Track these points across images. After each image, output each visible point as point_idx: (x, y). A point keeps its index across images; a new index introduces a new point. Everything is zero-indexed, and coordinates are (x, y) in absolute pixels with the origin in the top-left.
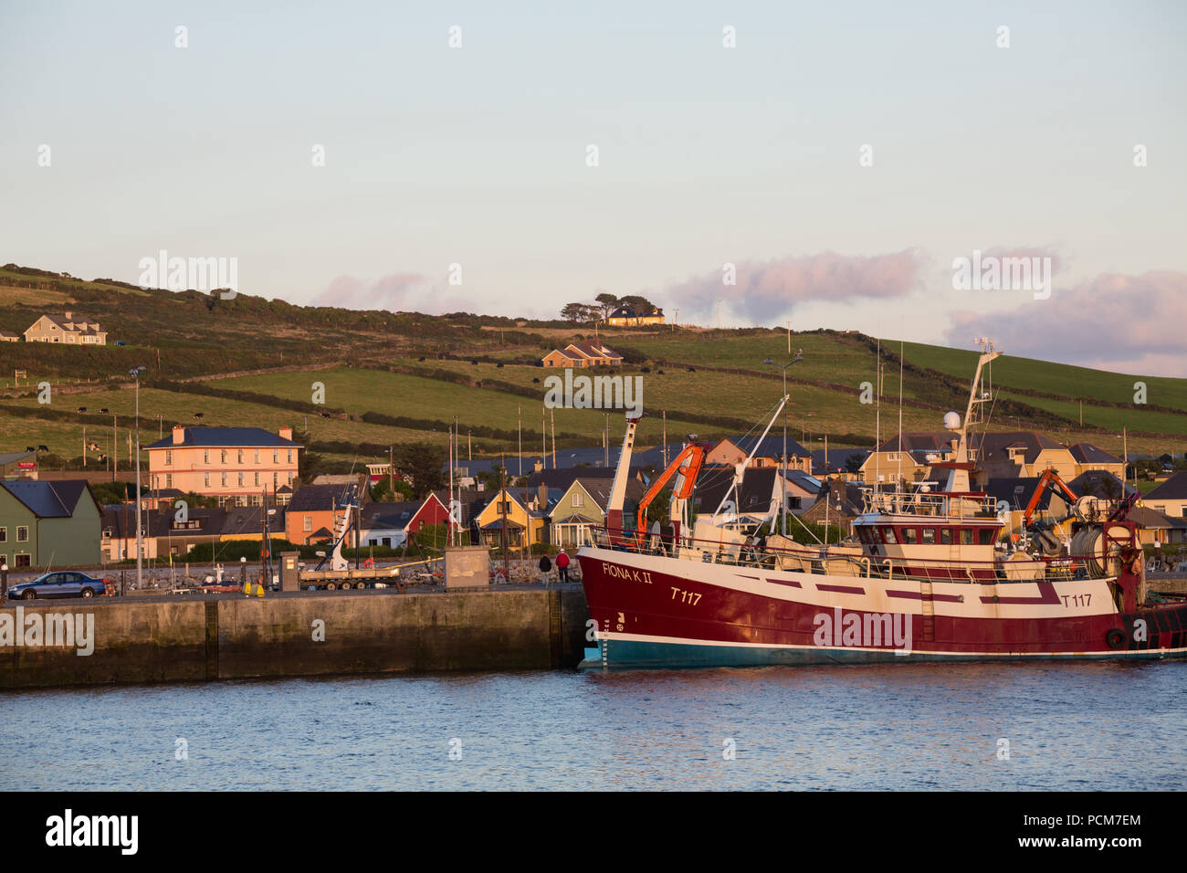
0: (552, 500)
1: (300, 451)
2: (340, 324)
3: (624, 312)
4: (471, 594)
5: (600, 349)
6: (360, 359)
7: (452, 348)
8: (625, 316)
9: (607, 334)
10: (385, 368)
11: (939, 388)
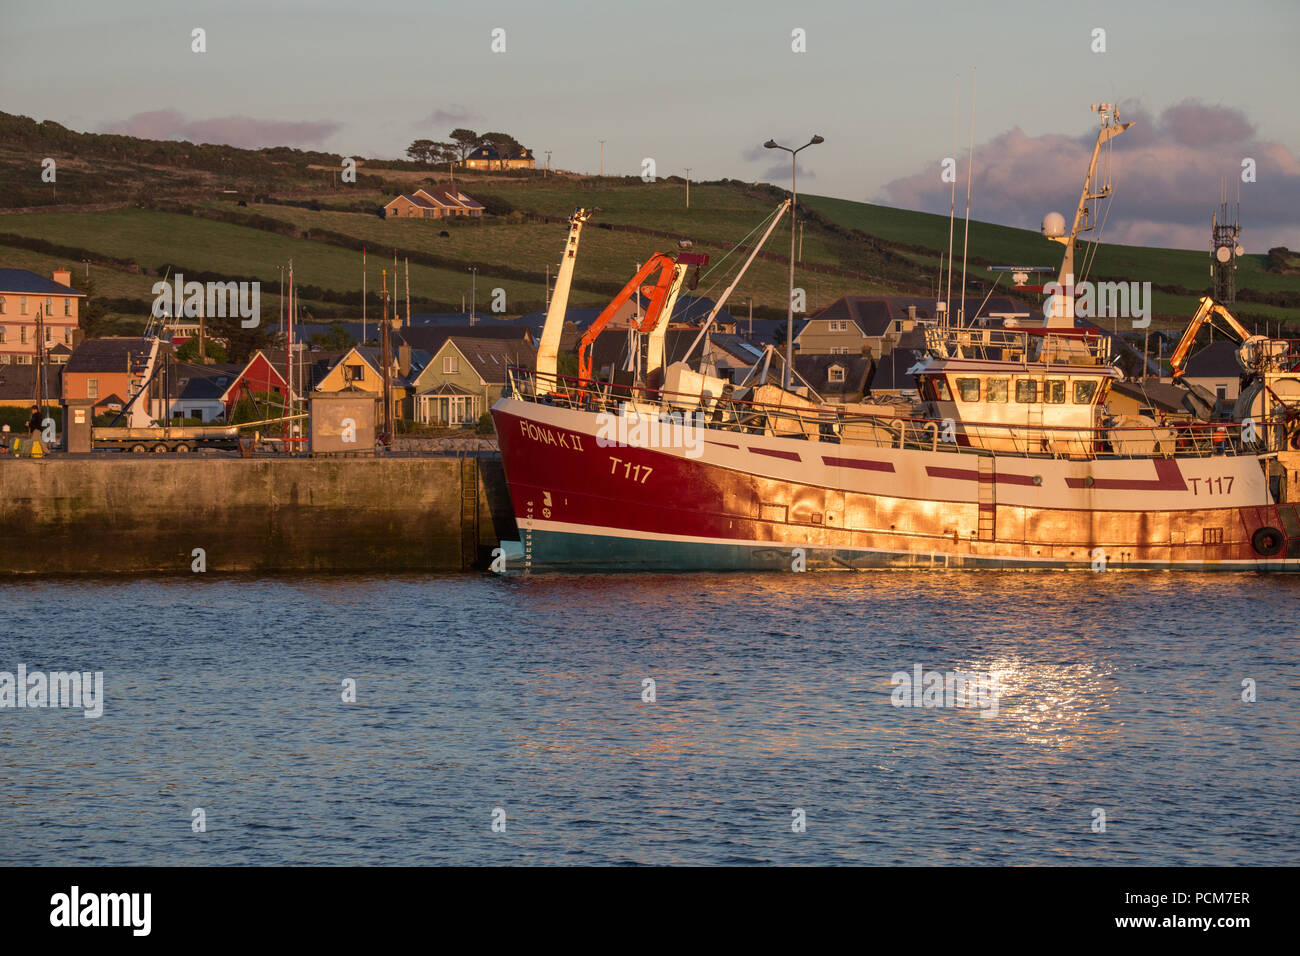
0: (417, 365)
1: (81, 300)
2: (129, 156)
3: (484, 153)
4: (348, 461)
5: (457, 196)
6: (156, 199)
7: (272, 189)
8: (485, 158)
9: (464, 179)
10: (187, 211)
11: (869, 254)
